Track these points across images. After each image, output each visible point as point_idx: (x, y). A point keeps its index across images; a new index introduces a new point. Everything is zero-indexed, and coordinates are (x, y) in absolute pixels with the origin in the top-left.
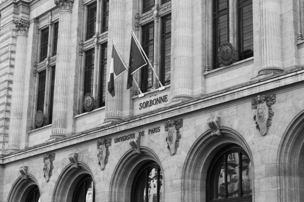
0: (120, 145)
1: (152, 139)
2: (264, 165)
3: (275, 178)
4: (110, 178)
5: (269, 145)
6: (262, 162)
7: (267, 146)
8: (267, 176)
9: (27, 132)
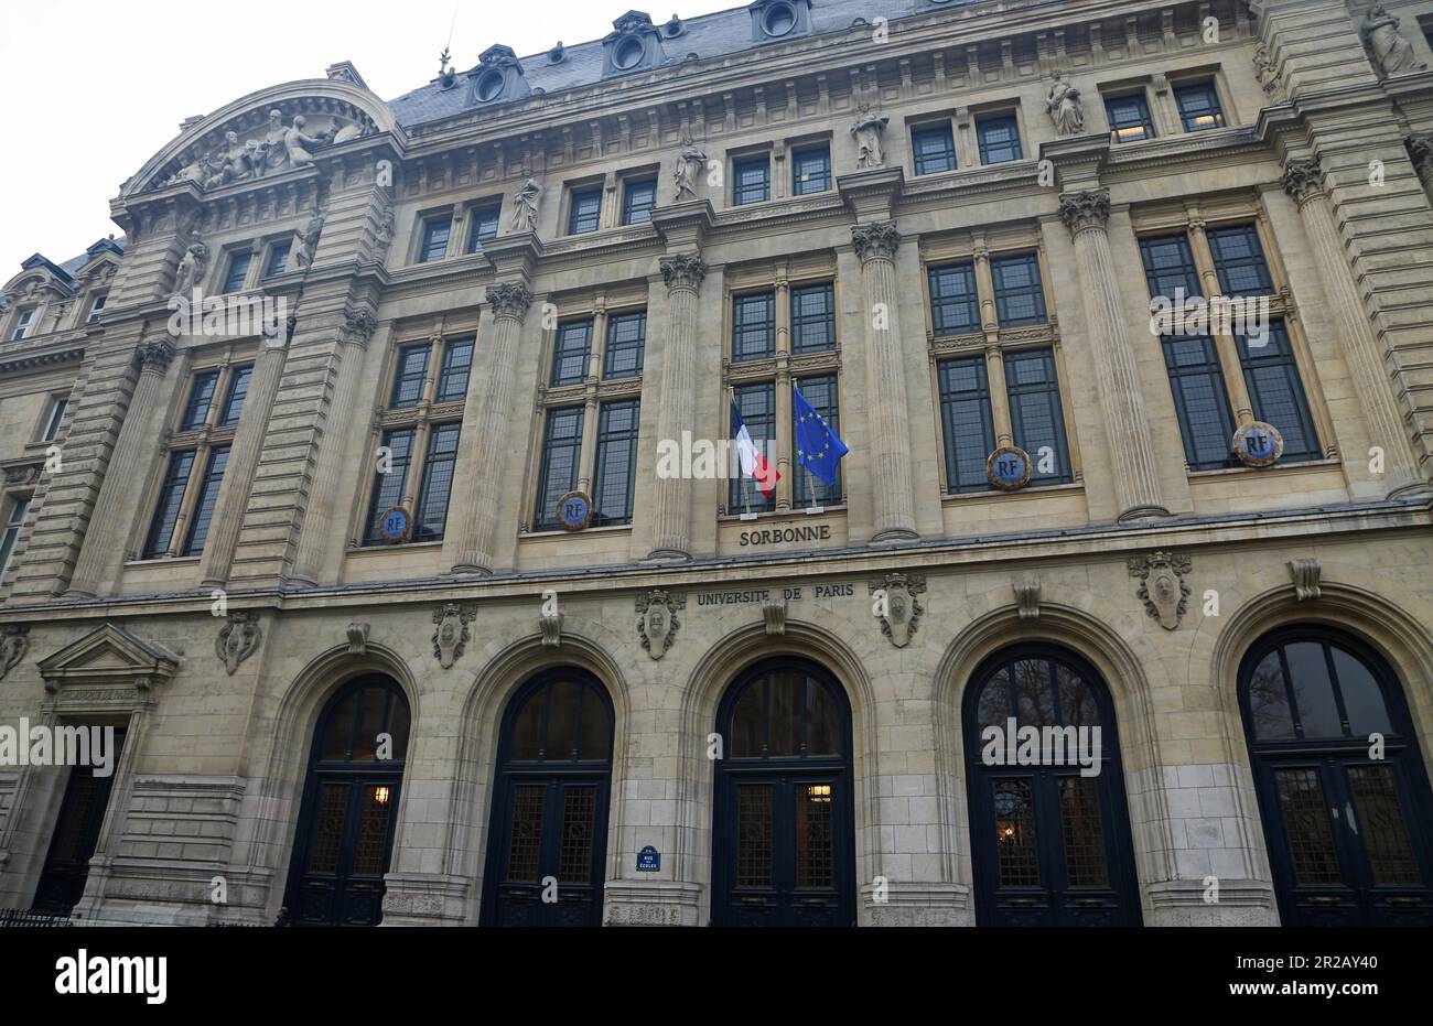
0: (717, 610)
1: (829, 609)
2: (1179, 688)
3: (1211, 715)
4: (682, 679)
5: (1187, 650)
6: (1171, 681)
7: (1181, 652)
8: (1188, 709)
9: (345, 547)
